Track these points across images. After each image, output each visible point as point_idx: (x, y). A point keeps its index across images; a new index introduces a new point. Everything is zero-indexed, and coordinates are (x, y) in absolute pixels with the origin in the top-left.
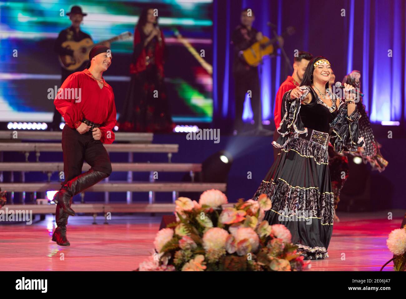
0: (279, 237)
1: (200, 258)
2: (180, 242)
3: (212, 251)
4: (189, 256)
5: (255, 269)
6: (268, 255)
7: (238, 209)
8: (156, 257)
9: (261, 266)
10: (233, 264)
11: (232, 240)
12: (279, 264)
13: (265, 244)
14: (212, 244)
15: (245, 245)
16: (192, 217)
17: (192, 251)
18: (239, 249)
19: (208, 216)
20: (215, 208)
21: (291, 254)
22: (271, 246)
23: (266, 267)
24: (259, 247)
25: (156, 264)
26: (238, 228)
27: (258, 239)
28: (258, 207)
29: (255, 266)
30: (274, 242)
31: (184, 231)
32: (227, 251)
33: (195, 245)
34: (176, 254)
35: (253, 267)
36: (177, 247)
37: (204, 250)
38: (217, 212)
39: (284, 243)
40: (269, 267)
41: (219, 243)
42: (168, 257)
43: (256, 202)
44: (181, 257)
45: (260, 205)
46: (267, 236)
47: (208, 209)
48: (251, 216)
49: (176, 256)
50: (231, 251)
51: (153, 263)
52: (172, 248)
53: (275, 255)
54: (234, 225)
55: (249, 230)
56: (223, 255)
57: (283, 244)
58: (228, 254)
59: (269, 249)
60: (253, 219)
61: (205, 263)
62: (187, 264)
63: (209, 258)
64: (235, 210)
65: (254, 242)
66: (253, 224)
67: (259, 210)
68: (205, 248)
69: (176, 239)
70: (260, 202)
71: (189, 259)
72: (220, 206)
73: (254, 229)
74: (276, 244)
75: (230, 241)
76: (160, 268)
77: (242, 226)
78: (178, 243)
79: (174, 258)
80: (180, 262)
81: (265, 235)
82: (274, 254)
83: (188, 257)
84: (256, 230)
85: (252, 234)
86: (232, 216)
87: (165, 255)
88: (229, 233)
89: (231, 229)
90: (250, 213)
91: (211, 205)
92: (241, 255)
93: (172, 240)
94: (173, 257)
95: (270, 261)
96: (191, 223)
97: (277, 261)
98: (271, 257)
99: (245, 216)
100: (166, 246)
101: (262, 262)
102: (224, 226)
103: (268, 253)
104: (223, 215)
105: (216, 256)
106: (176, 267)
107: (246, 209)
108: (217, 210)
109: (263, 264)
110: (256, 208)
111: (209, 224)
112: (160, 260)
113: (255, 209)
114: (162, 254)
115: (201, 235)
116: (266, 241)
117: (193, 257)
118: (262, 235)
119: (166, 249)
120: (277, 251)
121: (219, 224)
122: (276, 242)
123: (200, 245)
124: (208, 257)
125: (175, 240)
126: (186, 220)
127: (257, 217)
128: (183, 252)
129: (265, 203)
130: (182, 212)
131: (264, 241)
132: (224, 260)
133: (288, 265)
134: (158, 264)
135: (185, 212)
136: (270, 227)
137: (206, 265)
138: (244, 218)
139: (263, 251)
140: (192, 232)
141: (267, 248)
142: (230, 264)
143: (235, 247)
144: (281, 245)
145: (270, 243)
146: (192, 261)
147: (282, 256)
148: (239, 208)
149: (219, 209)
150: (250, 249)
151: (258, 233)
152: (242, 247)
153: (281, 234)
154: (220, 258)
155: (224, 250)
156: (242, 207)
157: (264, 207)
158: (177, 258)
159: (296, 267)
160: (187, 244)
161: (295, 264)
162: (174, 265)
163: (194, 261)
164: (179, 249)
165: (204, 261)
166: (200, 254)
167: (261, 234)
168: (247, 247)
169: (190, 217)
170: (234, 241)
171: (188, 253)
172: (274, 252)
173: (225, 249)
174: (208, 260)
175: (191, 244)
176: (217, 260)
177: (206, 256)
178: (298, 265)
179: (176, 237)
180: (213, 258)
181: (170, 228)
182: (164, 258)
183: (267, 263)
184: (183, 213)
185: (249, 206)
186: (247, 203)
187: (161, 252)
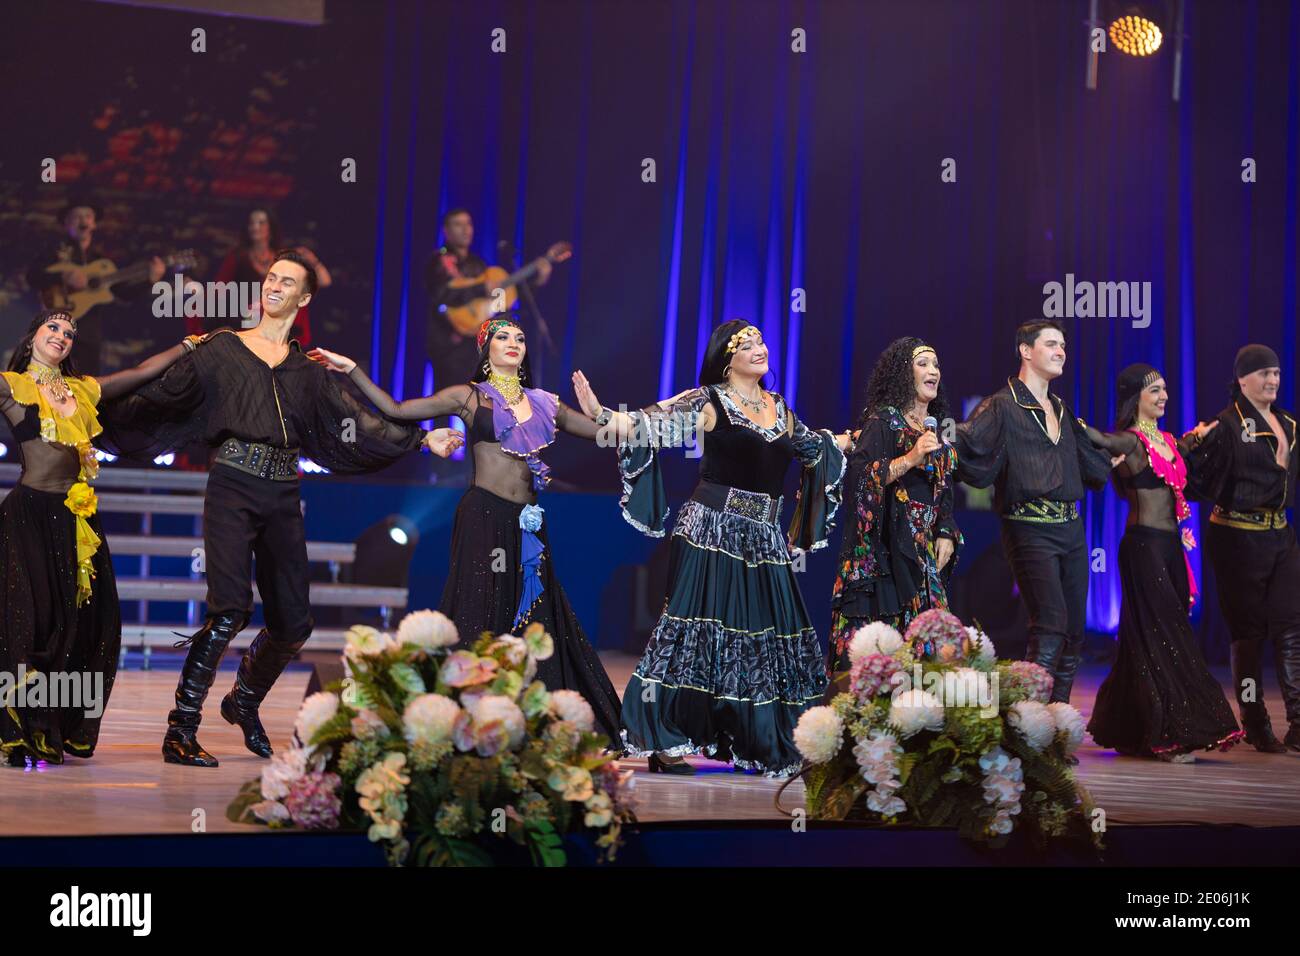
0: (566, 718)
1: (396, 760)
2: (354, 722)
3: (423, 746)
4: (373, 754)
5: (515, 787)
6: (544, 756)
7: (480, 656)
8: (300, 757)
9: (529, 780)
10: (469, 775)
11: (466, 722)
12: (567, 776)
13: (538, 733)
14: (423, 730)
15: (494, 733)
16: (380, 669)
17: (379, 744)
18: (481, 742)
19: (415, 669)
20: (430, 652)
21: (592, 755)
22: (552, 738)
23: (540, 783)
24: (526, 739)
25: (298, 769)
26: (481, 697)
27: (523, 721)
28: (524, 653)
29: (515, 780)
30: (556, 729)
31: (361, 699)
32: (455, 747)
33: (386, 731)
34: (343, 749)
35: (512, 783)
36: (346, 733)
37: (406, 741)
38: (435, 660)
39: (578, 730)
40: (545, 784)
41: (438, 727)
42: (326, 755)
43: (519, 641)
44: (356, 757)
45: (528, 646)
46: (541, 716)
47: (415, 653)
48: (508, 670)
49: (343, 754)
50: (463, 747)
51: (293, 767)
52: (336, 736)
53: (560, 756)
54: (470, 689)
55: (504, 701)
56: (448, 754)
57: (577, 734)
58: (457, 752)
59: (546, 744)
60: (512, 676)
61: (408, 771)
62: (369, 771)
63: (416, 760)
64: (473, 655)
65: (514, 727)
66: (512, 687)
67: (526, 658)
68: (408, 737)
69: (345, 716)
70: (530, 641)
71: (373, 760)
72: (442, 648)
73: (514, 699)
74: (562, 734)
75: (462, 725)
76: (307, 778)
77: (490, 691)
78: (350, 725)
79: (340, 757)
80: (352, 767)
81: (538, 714)
82: (556, 754)
83: (369, 757)
84: (519, 701)
85: (512, 709)
86: (468, 671)
87: (320, 750)
88: (461, 706)
89: (465, 698)
90: (506, 665)
91: (422, 644)
92: (485, 755)
93: (335, 719)
94: (337, 756)
95: (548, 770)
96: (376, 681)
97: (564, 771)
98: (551, 762)
99: (495, 671)
100: (322, 732)
101: (531, 771)
102: (451, 692)
103: (544, 752)
104: (448, 667)
105: (432, 757)
106: (342, 776)
107: (497, 655)
108: (435, 656)
109: (533, 777)
110: (520, 653)
111: (416, 685)
112: (308, 761)
113: (515, 655)
114: (313, 748)
115: (400, 710)
116: (540, 725)
117: (380, 756)
118: (532, 712)
119: (323, 738)
120: (564, 748)
121: (438, 685)
122: (563, 730)
123: (397, 731)
124: (413, 758)
125: (342, 718)
126: (367, 675)
127: (521, 674)
128: (359, 744)
129: (539, 643)
130: (358, 657)
131: (534, 726)
132: (450, 765)
133: (587, 779)
134: (303, 769)
135: (366, 658)
136: (548, 695)
137: (409, 775)
138: (492, 676)
139: (532, 747)
140: (380, 702)
141: (542, 741)
142: (462, 775)
143: (472, 737)
144: (572, 737)
145: (549, 729)
146: (378, 765)
147: (574, 759)
148: (481, 653)
149: (439, 653)
150: (505, 742)
151: (524, 708)
152: (490, 737)
153: (572, 711)
154: (440, 762)
155: (450, 743)
156: (489, 651)
157: (537, 651)
158: (347, 758)
159: (603, 784)
160: (370, 727)
161: (602, 777)
162: (338, 772)
163: (383, 766)
164: (351, 738)
165: (406, 766)
166: (397, 750)
167: (528, 710)
168: (499, 739)
169: (375, 668)
170: (471, 723)
171: (371, 748)
172: (558, 750)
173: (451, 740)
174: (415, 764)
175: (378, 728)
176: (435, 766)
177: (411, 755)
178: (608, 780)
179: (345, 713)
180: (425, 761)
181: (332, 691)
182: (316, 757)
183: (542, 775)
184: (362, 661)
185: (505, 648)
186: (500, 641)
187: (311, 743)
